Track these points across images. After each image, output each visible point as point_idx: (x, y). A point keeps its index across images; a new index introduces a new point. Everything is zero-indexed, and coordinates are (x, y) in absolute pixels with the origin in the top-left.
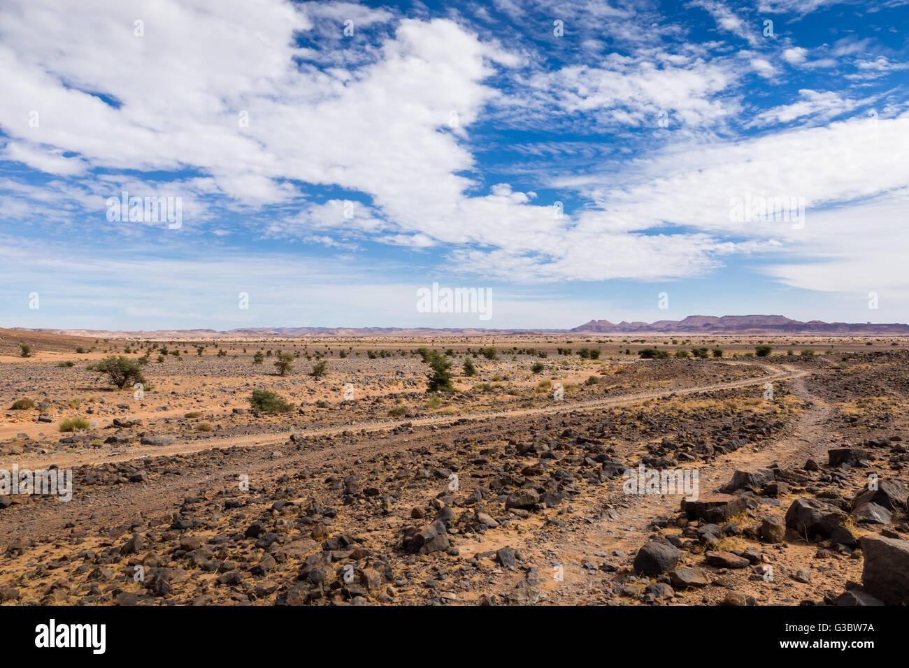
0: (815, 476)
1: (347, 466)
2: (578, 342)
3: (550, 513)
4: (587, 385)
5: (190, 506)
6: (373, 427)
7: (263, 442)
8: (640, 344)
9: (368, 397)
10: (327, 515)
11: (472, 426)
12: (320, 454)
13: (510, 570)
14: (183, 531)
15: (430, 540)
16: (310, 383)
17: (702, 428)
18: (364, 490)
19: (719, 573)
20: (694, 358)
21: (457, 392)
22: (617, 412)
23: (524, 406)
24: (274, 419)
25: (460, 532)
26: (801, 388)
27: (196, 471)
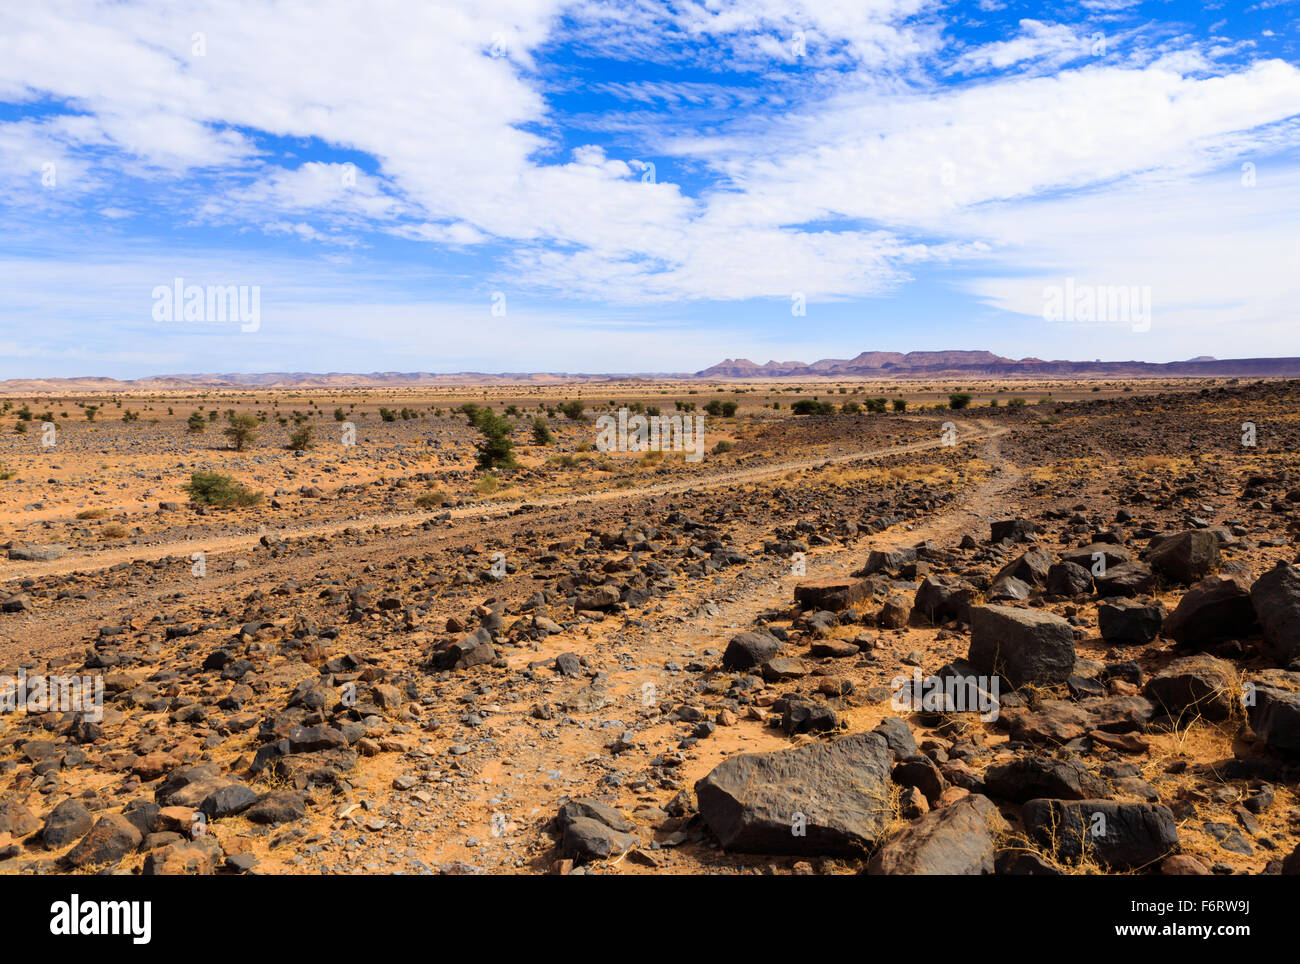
0: (969, 554)
1: (352, 574)
2: (706, 391)
3: (633, 614)
4: (715, 454)
5: (109, 639)
6: (392, 521)
7: (216, 549)
8: (793, 393)
9: (382, 479)
10: (324, 636)
11: (542, 514)
12: (311, 561)
13: (572, 677)
14: (105, 669)
15: (468, 652)
16: (288, 460)
17: (853, 505)
18: (379, 603)
19: (823, 663)
20: (867, 413)
21: (523, 468)
22: (748, 489)
23: (619, 486)
24: (230, 517)
25: (511, 641)
26: (993, 451)
27: (110, 593)
